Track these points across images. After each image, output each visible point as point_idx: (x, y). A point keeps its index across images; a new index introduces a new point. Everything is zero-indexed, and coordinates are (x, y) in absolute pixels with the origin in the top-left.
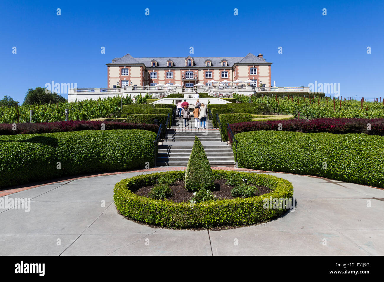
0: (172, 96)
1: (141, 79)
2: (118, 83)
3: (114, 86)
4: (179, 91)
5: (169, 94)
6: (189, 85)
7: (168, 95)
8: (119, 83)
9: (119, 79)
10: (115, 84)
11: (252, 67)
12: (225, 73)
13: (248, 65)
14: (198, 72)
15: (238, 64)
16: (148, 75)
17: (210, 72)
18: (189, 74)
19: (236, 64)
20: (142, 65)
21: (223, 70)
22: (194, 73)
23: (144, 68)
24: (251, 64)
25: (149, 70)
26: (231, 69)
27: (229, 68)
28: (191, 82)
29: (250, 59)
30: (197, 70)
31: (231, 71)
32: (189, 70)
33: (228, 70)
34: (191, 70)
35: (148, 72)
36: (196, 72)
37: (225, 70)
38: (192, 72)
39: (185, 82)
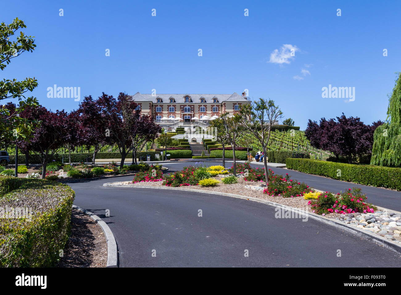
1: (150, 113)
4: (182, 124)
6: (187, 117)
11: (236, 104)
12: (215, 108)
13: (233, 103)
14: (194, 107)
15: (225, 102)
16: (154, 109)
17: (204, 107)
18: (187, 109)
19: (224, 103)
20: (151, 103)
21: (214, 106)
22: (191, 108)
23: (152, 104)
24: (236, 103)
25: (155, 105)
26: (220, 105)
27: (219, 104)
28: (189, 115)
29: (235, 98)
30: (194, 106)
31: (220, 107)
32: (187, 106)
33: (218, 106)
34: (189, 106)
35: (154, 107)
36: (192, 107)
37: (215, 106)
38: (189, 107)
39: (184, 115)
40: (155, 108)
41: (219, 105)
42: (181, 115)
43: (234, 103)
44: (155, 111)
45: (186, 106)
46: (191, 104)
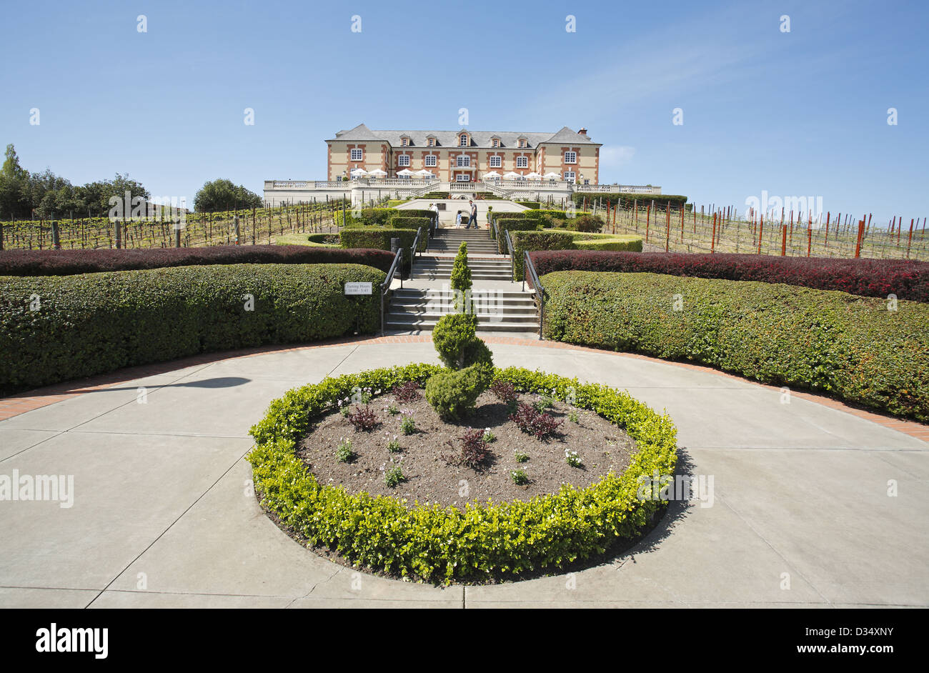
0: (431, 196)
1: (382, 166)
2: (345, 172)
3: (339, 178)
4: (445, 188)
5: (428, 193)
6: (463, 178)
7: (427, 195)
8: (347, 172)
9: (347, 166)
10: (339, 175)
11: (568, 149)
12: (522, 160)
13: (562, 146)
14: (477, 156)
15: (546, 145)
16: (394, 160)
17: (498, 157)
18: (463, 159)
19: (542, 145)
20: (385, 143)
21: (520, 154)
22: (472, 158)
23: (389, 148)
24: (567, 146)
25: (396, 152)
26: (533, 152)
27: (529, 152)
28: (466, 172)
29: (566, 137)
30: (477, 153)
31: (532, 157)
32: (463, 153)
33: (528, 155)
34: (466, 153)
35: (394, 155)
36: (474, 155)
37: (522, 154)
38: (467, 156)
39: (456, 172)
40: (397, 158)
41: (531, 154)
42: (450, 172)
43: (565, 146)
44: (397, 163)
45: (461, 153)
46: (472, 150)
